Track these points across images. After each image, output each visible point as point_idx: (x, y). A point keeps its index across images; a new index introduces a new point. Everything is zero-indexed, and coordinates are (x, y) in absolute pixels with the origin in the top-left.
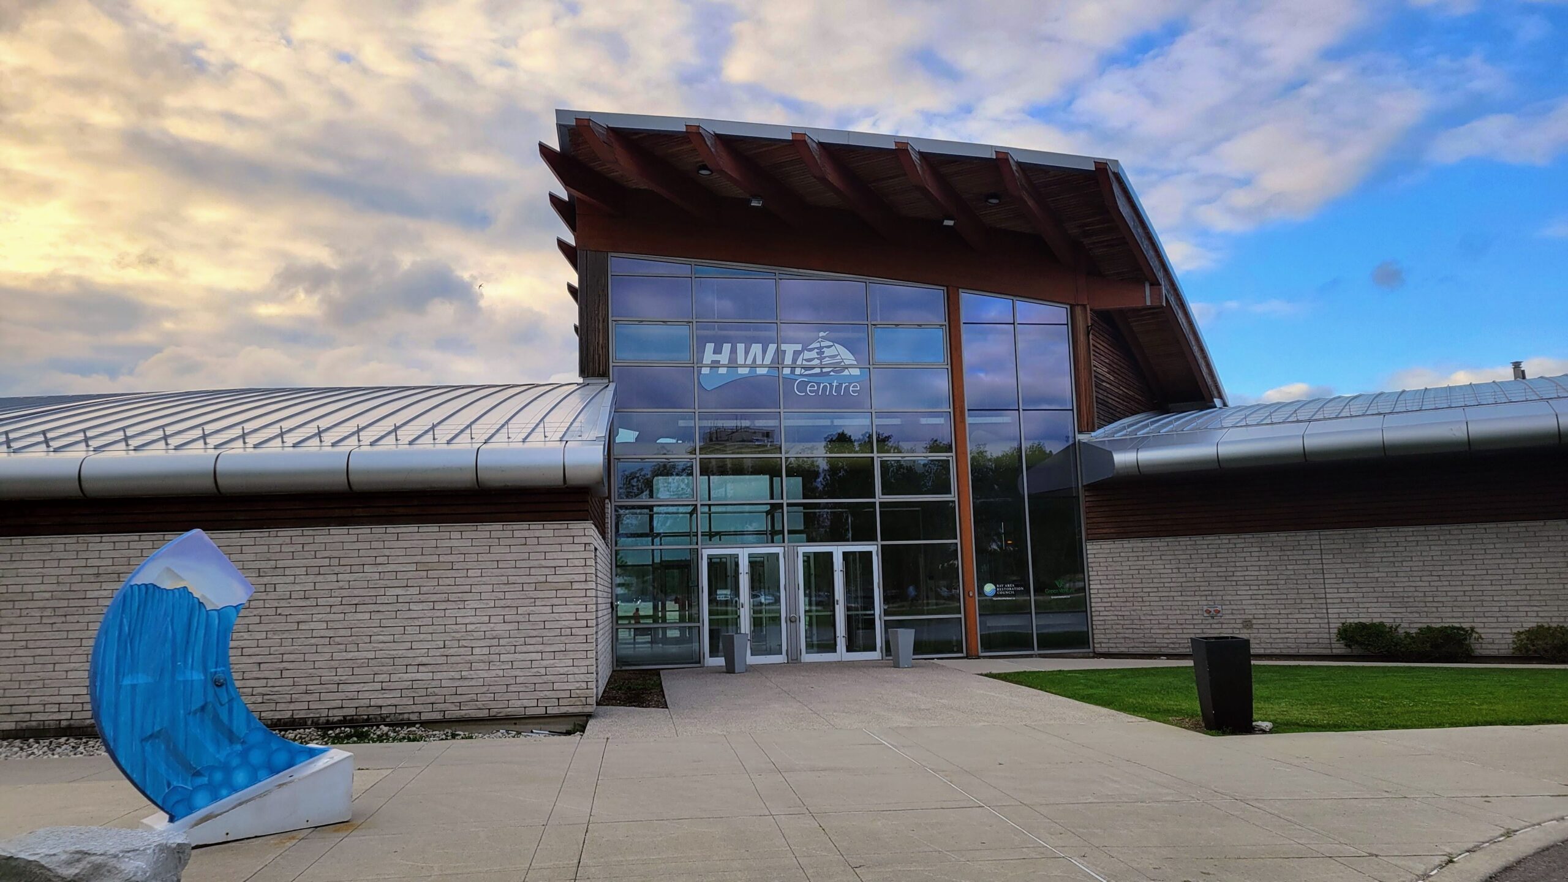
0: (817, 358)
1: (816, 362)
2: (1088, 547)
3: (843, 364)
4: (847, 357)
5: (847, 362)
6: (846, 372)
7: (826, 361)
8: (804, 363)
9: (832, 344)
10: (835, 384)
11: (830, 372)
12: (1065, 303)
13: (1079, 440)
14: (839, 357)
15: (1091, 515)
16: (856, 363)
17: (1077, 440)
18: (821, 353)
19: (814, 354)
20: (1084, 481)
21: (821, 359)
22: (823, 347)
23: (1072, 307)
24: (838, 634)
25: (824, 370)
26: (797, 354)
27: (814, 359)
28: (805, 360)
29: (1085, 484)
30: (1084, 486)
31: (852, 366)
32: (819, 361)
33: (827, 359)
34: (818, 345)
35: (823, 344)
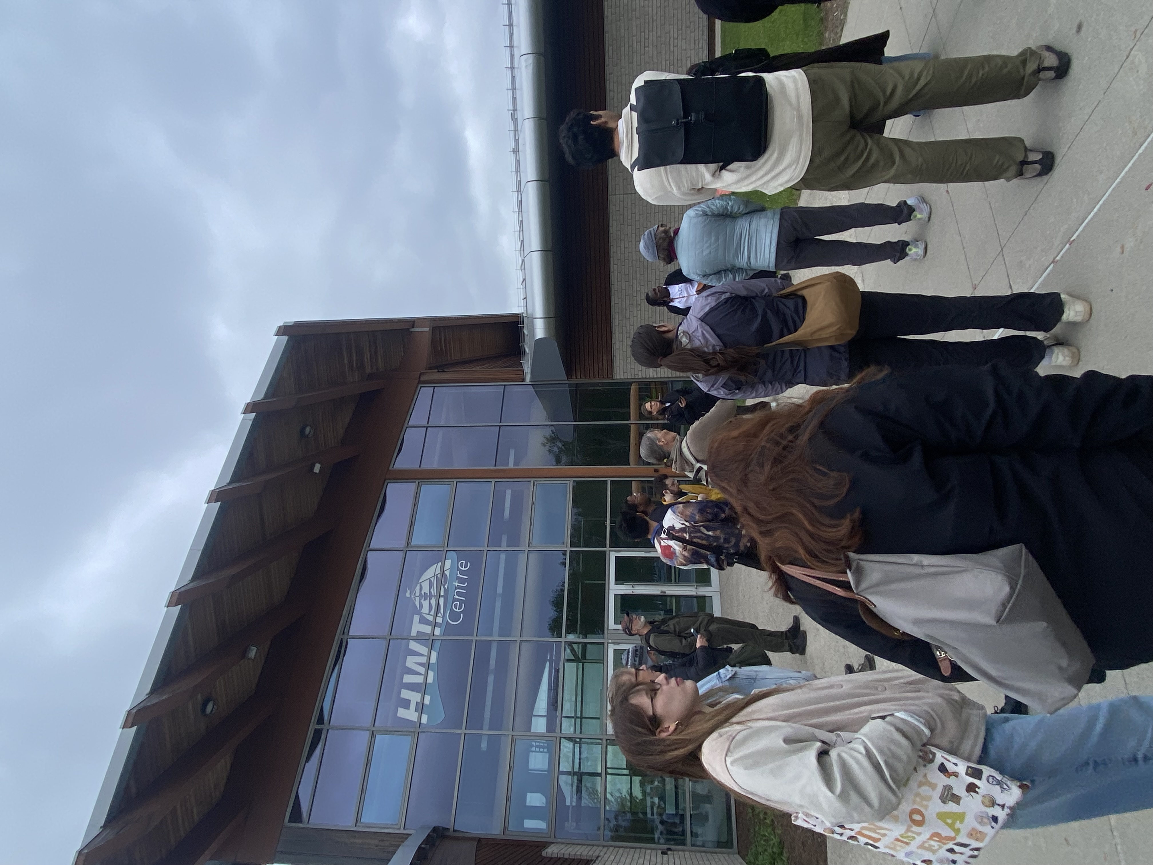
0: (430, 599)
1: (433, 602)
2: (618, 377)
3: (439, 576)
4: (432, 572)
5: (438, 572)
6: (447, 573)
7: (434, 591)
8: (432, 613)
9: (419, 585)
10: (457, 584)
11: (444, 588)
12: (417, 387)
13: (530, 381)
14: (432, 579)
15: (592, 374)
16: (440, 563)
17: (531, 383)
18: (426, 597)
19: (426, 604)
20: (564, 379)
21: (431, 596)
22: (420, 593)
23: (420, 382)
24: (693, 593)
25: (442, 594)
26: (423, 621)
27: (430, 603)
28: (429, 612)
29: (566, 378)
30: (568, 380)
31: (443, 566)
32: (433, 598)
33: (432, 590)
34: (418, 599)
35: (418, 594)
